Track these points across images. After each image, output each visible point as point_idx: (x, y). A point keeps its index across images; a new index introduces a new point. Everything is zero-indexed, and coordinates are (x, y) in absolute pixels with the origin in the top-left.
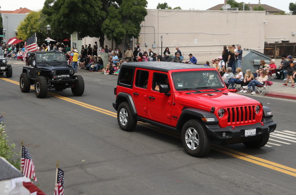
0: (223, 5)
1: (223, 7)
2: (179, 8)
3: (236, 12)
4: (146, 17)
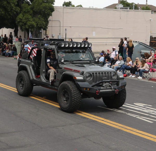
0: (117, 4)
1: (117, 6)
2: (81, 6)
3: (127, 11)
4: (53, 12)
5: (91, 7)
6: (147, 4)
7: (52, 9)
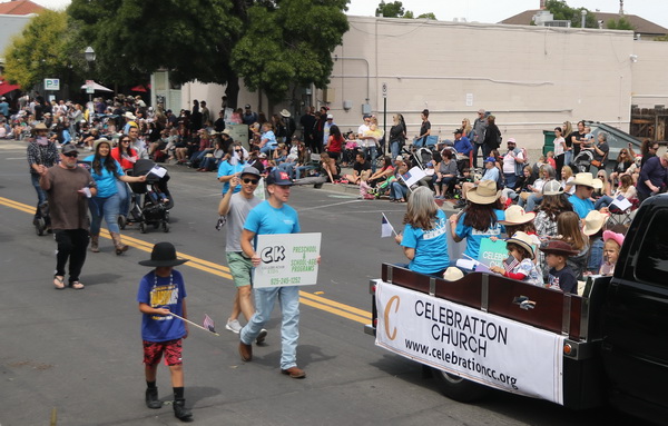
1: (536, 18)
2: (432, 16)
3: (566, 32)
4: (345, 35)
5: (459, 21)
6: (621, 10)
7: (342, 25)
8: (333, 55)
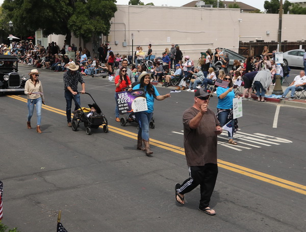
0: (197, 1)
4: (116, 13)
5: (164, 6)
8: (110, 22)
